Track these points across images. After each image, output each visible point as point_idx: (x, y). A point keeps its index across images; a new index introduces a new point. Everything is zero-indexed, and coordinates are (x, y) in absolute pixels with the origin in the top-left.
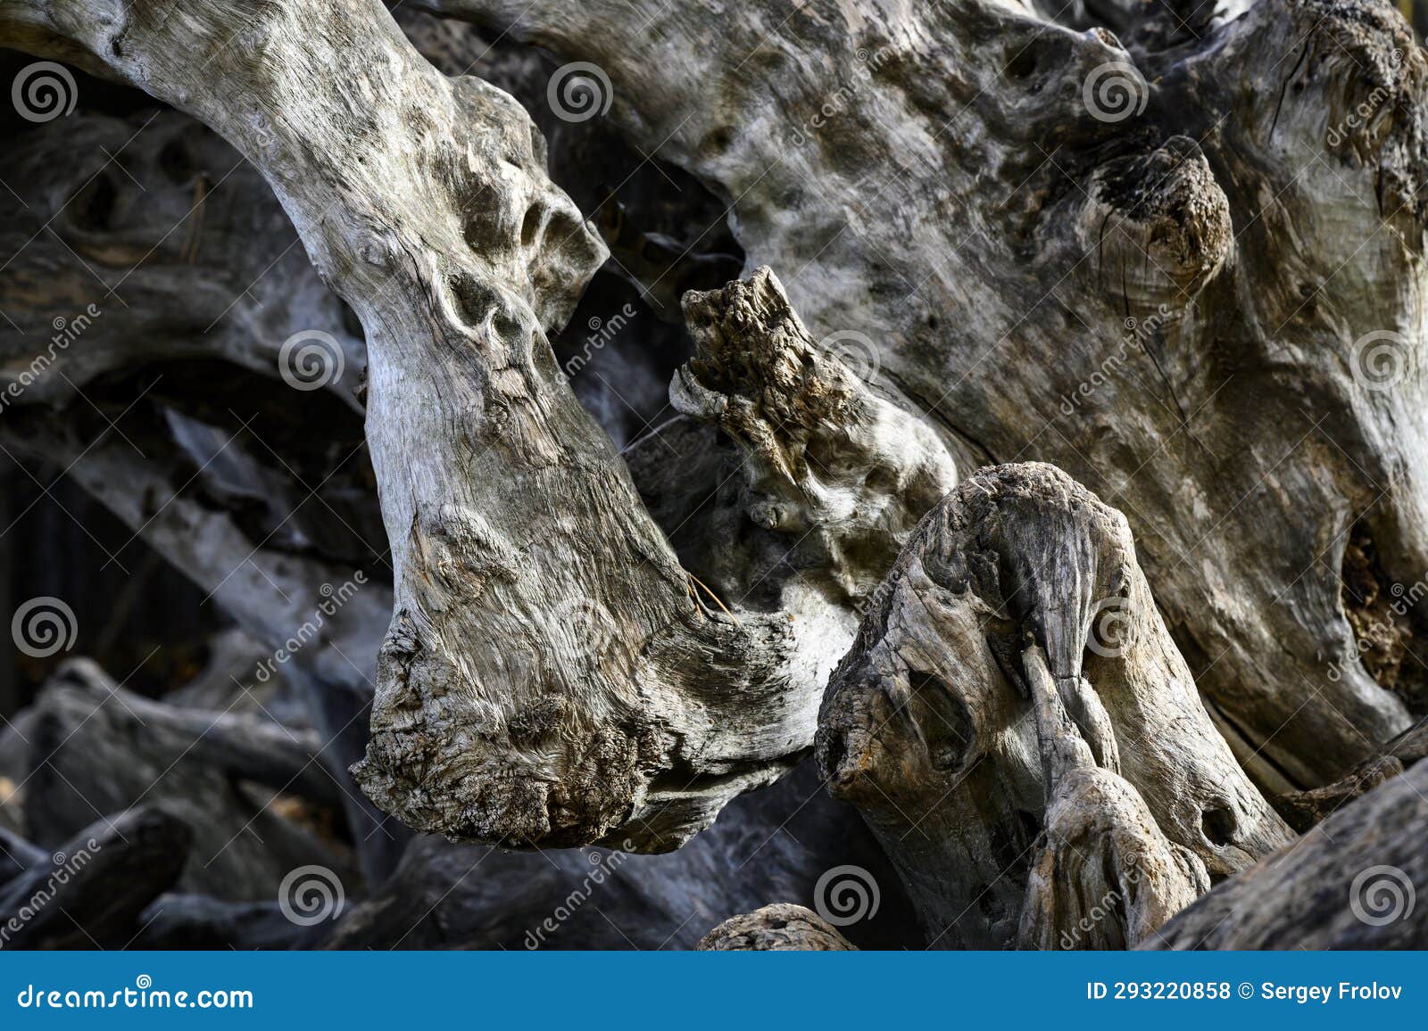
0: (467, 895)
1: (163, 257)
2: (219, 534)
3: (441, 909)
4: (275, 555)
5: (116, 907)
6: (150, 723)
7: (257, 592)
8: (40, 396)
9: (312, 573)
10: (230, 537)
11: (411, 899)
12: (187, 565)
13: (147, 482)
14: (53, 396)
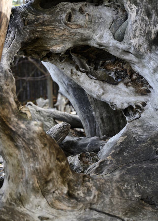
0: (141, 135)
1: (81, 27)
2: (84, 76)
3: (136, 138)
4: (94, 80)
5: (61, 138)
6: (42, 111)
7: (91, 86)
8: (59, 52)
9: (100, 83)
10: (86, 77)
11: (130, 136)
12: (78, 82)
13: (71, 68)
14: (61, 52)
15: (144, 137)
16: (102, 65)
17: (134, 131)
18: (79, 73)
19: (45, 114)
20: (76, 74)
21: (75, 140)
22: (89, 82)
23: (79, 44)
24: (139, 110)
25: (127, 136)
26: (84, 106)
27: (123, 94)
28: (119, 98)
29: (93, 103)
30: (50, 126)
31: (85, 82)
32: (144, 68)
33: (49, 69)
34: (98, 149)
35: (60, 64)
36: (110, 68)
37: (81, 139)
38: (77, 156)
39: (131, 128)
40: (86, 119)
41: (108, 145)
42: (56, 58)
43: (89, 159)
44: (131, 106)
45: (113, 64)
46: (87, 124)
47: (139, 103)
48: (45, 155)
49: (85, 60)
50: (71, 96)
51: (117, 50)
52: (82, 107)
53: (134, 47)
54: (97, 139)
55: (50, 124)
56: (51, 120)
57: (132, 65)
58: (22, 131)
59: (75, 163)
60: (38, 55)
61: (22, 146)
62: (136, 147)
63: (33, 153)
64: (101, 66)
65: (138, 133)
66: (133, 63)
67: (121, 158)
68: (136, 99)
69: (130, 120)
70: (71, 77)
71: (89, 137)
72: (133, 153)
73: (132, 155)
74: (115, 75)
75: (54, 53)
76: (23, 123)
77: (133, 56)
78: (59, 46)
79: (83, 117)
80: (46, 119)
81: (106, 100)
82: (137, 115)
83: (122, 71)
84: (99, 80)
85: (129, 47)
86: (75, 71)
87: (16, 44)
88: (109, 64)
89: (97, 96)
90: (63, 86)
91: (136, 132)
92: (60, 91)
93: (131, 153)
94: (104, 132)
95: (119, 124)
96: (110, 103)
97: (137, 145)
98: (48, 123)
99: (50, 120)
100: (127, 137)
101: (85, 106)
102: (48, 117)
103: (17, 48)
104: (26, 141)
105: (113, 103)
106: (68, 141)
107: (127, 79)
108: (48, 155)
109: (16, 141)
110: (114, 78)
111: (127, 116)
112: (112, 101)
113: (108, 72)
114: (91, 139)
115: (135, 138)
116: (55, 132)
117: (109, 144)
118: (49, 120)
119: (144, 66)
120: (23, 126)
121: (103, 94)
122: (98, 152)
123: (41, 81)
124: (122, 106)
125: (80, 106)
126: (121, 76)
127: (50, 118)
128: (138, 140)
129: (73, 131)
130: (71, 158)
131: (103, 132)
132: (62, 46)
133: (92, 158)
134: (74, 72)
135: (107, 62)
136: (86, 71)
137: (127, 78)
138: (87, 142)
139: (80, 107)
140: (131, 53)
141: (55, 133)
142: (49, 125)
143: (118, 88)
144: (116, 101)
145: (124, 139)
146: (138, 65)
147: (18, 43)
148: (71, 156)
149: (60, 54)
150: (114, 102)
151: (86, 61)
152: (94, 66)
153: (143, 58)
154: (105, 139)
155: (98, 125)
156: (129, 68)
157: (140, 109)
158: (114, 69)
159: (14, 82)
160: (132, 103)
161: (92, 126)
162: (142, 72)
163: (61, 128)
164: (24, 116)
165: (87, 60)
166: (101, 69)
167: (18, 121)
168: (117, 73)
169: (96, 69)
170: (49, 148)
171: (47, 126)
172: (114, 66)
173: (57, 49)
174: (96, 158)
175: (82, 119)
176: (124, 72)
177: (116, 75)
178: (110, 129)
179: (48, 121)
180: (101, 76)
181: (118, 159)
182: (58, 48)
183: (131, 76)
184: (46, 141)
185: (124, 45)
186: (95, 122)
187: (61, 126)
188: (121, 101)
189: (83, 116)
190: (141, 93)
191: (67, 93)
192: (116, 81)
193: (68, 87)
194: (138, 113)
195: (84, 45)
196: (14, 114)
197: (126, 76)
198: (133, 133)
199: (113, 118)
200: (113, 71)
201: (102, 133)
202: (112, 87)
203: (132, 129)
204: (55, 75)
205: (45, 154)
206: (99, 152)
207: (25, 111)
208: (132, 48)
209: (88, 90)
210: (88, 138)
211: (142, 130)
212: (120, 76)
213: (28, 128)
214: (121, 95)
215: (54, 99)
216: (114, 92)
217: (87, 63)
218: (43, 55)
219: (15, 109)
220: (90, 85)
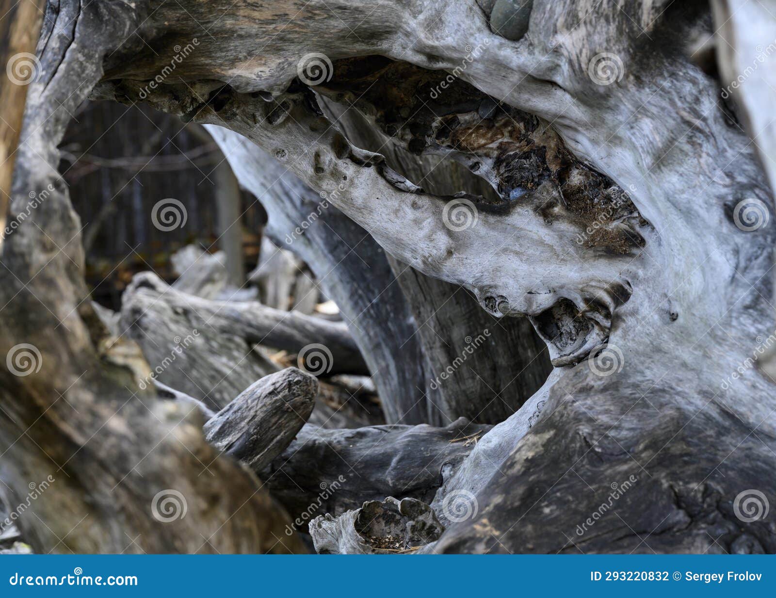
2: (369, 182)
3: (592, 439)
4: (408, 195)
5: (279, 437)
6: (197, 309)
7: (398, 221)
8: (263, 86)
9: (437, 207)
10: (377, 183)
11: (567, 432)
12: (345, 204)
13: (316, 148)
14: (271, 87)
15: (624, 433)
16: (442, 133)
17: (583, 409)
18: (348, 169)
19: (210, 320)
20: (337, 175)
21: (339, 442)
22: (389, 203)
23: (346, 53)
24: (599, 317)
25: (552, 433)
26: (373, 292)
27: (530, 251)
28: (515, 271)
29: (409, 283)
30: (235, 371)
31: (374, 203)
32: (616, 144)
33: (224, 140)
34: (434, 480)
35: (269, 134)
36: (476, 145)
37: (362, 435)
38: (349, 517)
39: (569, 397)
40: (383, 345)
41: (477, 464)
42: (250, 109)
43: (400, 527)
44: (566, 299)
45: (489, 128)
46: (387, 366)
47: (600, 288)
48: (213, 544)
49: (371, 113)
50: (315, 252)
51: (504, 74)
52: (364, 296)
53: (570, 62)
54: (432, 434)
55: (231, 364)
56: (238, 346)
57: (565, 134)
58: (113, 446)
59: (341, 546)
60: (176, 98)
61: (117, 507)
62: (591, 480)
63: (162, 538)
64: (437, 138)
65: (600, 417)
66: (568, 127)
67: (529, 528)
68: (584, 275)
69: (564, 358)
70: (317, 184)
71: (396, 428)
72: (580, 503)
73: (576, 512)
74: (496, 172)
75: (244, 92)
76: (119, 412)
77: (568, 97)
78: (263, 62)
79: (370, 338)
80: (215, 344)
81: (463, 278)
82: (593, 339)
83: (527, 156)
84: (430, 195)
85: (553, 62)
86: (330, 162)
87: (81, 63)
88: (469, 128)
89: (424, 262)
90: (283, 210)
91: (590, 414)
92: (272, 228)
93: (573, 506)
94: (458, 402)
95: (518, 364)
96: (481, 289)
97: (594, 469)
98: (224, 360)
99: (232, 346)
100: (556, 435)
101: (376, 291)
102: (225, 336)
103: (88, 81)
104: (132, 485)
105: (491, 290)
106: (311, 443)
107: (548, 192)
108: (227, 542)
109: (89, 485)
110: (494, 182)
111: (550, 338)
112: (486, 282)
113: (470, 159)
114: (406, 437)
115: (585, 438)
116: (252, 413)
117: (482, 458)
118: (230, 349)
119: (615, 140)
120: (116, 423)
121: (450, 253)
122: (436, 488)
123: (191, 171)
124: (529, 302)
125: (356, 291)
126: (522, 177)
127: (230, 340)
128: (600, 446)
129: (330, 387)
130: (323, 526)
131: (454, 403)
132: (274, 62)
133: (411, 523)
134: (327, 162)
135: (464, 118)
136: (376, 157)
137: (546, 183)
138: (389, 446)
139: (356, 297)
140: (561, 87)
141: (254, 417)
142: (230, 368)
143: (509, 227)
144: (504, 280)
145: (543, 446)
146: (591, 135)
147: (89, 57)
148: (324, 515)
149: (267, 94)
150: (496, 287)
151: (374, 118)
152: (409, 137)
153: (609, 108)
154: (461, 433)
155: (432, 371)
156: (553, 144)
157: (604, 312)
158: (491, 146)
159: (78, 233)
160: (570, 289)
161: (407, 375)
162: (606, 164)
163: (279, 393)
164: (122, 380)
165: (379, 114)
166: (437, 147)
167: (96, 402)
168: (504, 164)
169: (416, 147)
170: (231, 510)
171: (218, 372)
172: (492, 137)
173: (254, 77)
174: (429, 522)
175: (365, 345)
176: (534, 158)
177: (502, 171)
178: (481, 388)
179: (225, 350)
180: (438, 168)
181: (521, 533)
182: (257, 70)
183: (562, 176)
184: (216, 485)
185: (531, 53)
186: (422, 356)
187: (277, 385)
188: (524, 283)
189: (368, 334)
190: (607, 247)
191: (302, 239)
192: (501, 196)
193: (304, 212)
194: (596, 330)
195: (364, 54)
196: (79, 372)
197: (541, 176)
198: (578, 418)
199: (493, 343)
200: (487, 155)
201: (450, 406)
202: (486, 222)
203: (574, 402)
204: (247, 163)
205: (213, 536)
206: (441, 489)
207: (126, 356)
208: (565, 67)
209: (388, 238)
210: (395, 431)
211: (613, 404)
212: (518, 176)
213: (138, 435)
214: (524, 258)
215: (246, 245)
216: (497, 244)
217: (381, 126)
218: (194, 100)
219: (84, 351)
220: (392, 216)
